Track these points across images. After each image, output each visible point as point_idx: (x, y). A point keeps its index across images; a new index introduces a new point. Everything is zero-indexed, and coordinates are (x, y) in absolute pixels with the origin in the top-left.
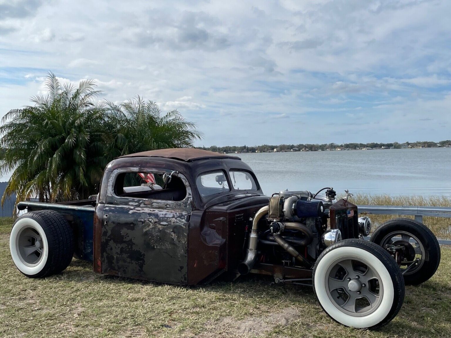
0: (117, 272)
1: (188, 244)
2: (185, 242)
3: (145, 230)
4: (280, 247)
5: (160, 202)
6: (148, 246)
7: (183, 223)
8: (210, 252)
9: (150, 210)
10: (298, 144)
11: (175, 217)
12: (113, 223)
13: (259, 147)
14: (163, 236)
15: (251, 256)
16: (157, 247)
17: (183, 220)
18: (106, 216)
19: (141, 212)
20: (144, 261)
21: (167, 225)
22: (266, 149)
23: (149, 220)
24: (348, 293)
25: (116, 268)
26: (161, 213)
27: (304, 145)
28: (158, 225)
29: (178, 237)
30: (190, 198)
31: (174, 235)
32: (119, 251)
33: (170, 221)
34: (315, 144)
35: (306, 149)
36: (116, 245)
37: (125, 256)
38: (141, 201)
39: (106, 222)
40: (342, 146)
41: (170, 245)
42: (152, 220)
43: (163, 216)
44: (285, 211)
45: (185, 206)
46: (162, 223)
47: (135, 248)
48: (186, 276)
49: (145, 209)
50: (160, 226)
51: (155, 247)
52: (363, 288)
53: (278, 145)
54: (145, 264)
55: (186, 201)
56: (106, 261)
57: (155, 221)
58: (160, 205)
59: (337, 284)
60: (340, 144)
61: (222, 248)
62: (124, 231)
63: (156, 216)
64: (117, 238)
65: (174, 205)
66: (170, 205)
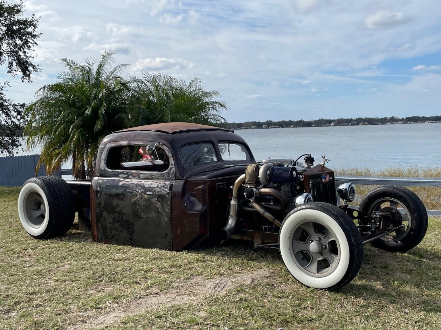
0: (111, 241)
1: (171, 211)
2: (169, 211)
3: (133, 200)
4: (257, 213)
5: (146, 174)
6: (136, 215)
7: (166, 192)
8: (191, 219)
9: (138, 181)
10: (357, 118)
11: (159, 187)
12: (106, 194)
13: (315, 120)
14: (149, 205)
15: (231, 222)
16: (143, 215)
17: (166, 190)
18: (100, 188)
19: (130, 183)
20: (133, 230)
21: (153, 194)
22: (323, 123)
23: (136, 191)
24: (311, 255)
25: (110, 237)
26: (147, 183)
27: (363, 118)
28: (144, 195)
29: (163, 206)
30: (173, 168)
31: (158, 204)
32: (111, 221)
33: (155, 191)
34: (374, 117)
35: (364, 123)
36: (109, 215)
37: (117, 225)
38: (130, 173)
39: (100, 194)
40: (403, 119)
41: (155, 214)
42: (139, 191)
43: (149, 186)
44: (260, 178)
45: (168, 176)
46: (147, 193)
47: (125, 217)
48: (171, 243)
49: (133, 180)
50: (146, 196)
51: (143, 216)
52: (324, 249)
53: (335, 119)
54: (134, 232)
55: (169, 171)
56: (101, 231)
57: (142, 191)
58: (146, 175)
59: (301, 246)
60: (401, 118)
61: (202, 215)
62: (115, 202)
63: (143, 187)
64: (109, 208)
65: (159, 176)
66: (155, 176)
